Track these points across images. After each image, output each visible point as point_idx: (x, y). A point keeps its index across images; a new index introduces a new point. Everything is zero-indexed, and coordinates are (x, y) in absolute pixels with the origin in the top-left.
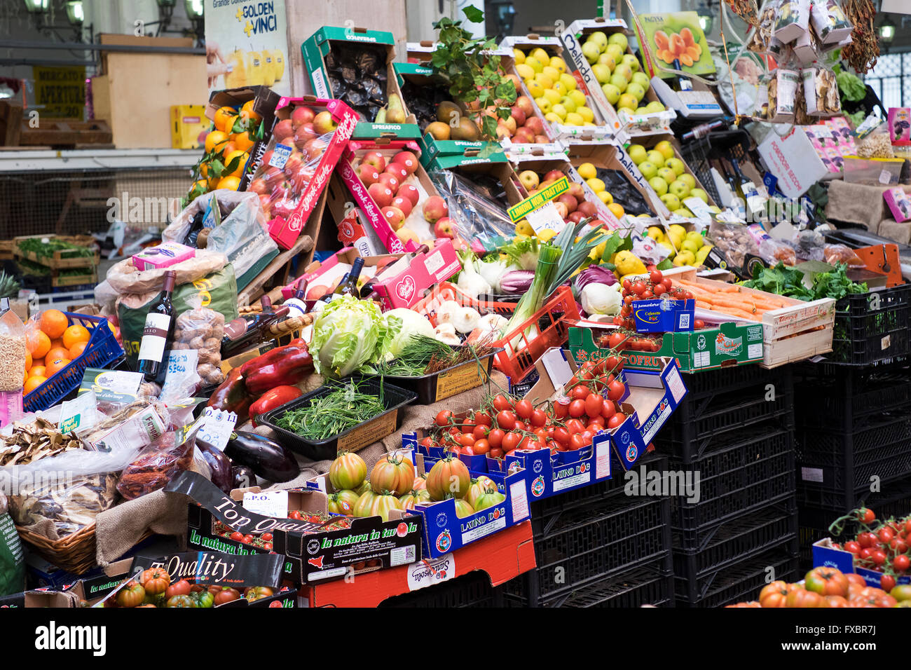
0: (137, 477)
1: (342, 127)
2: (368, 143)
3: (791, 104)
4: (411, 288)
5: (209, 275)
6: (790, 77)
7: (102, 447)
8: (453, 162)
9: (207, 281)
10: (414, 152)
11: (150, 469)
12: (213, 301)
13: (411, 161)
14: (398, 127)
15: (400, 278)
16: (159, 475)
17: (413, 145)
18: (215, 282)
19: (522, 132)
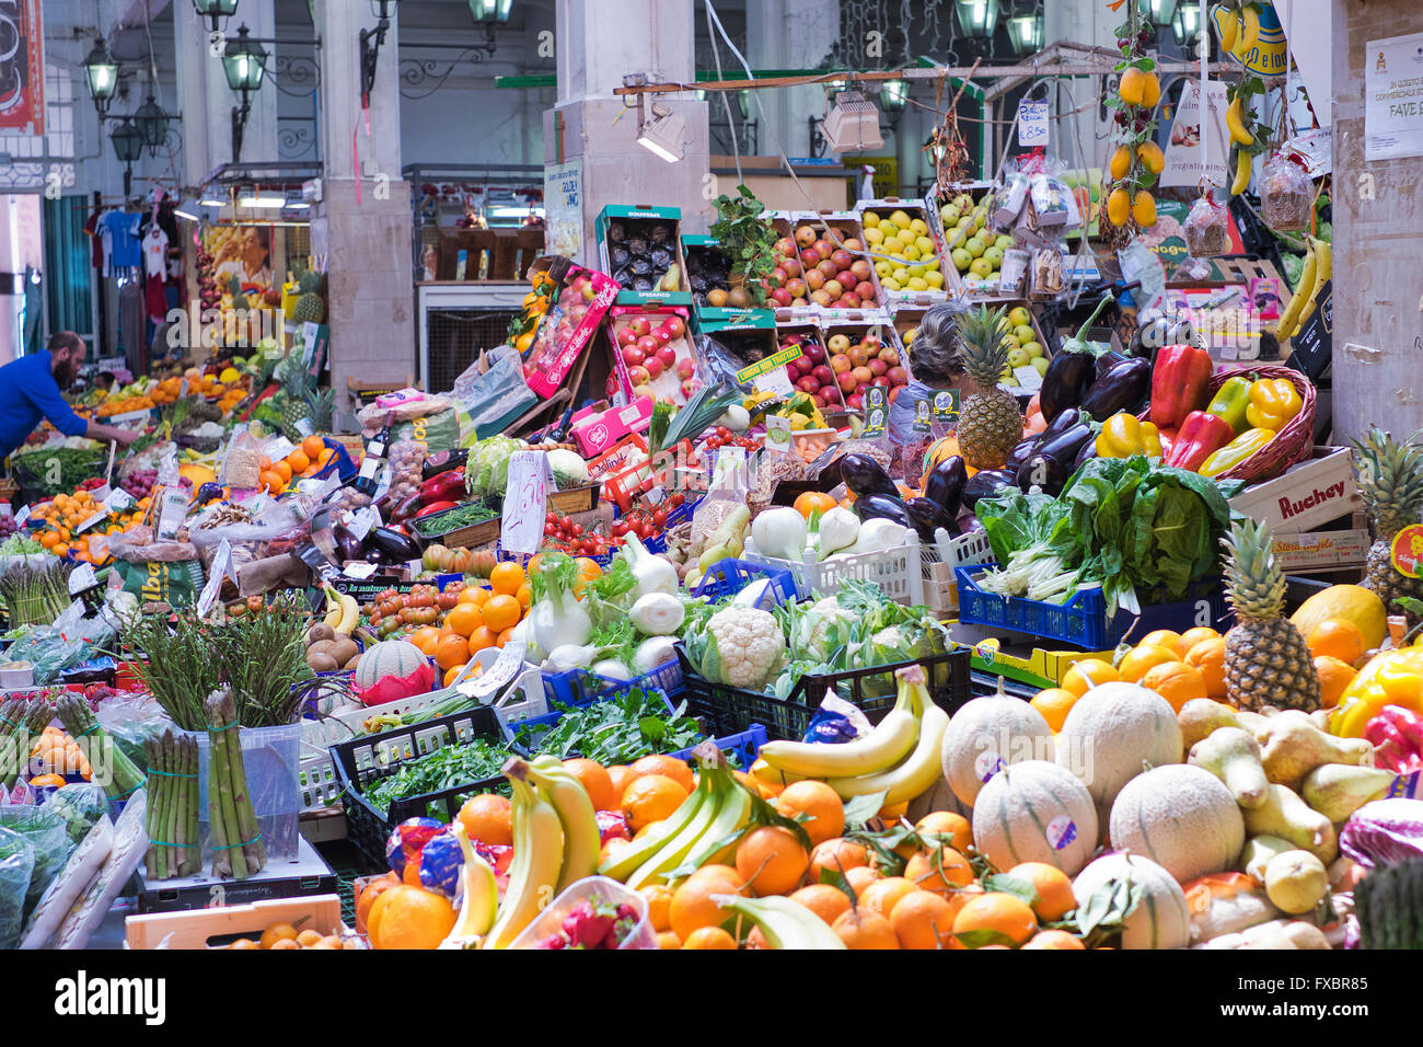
0: (277, 545)
1: (602, 295)
2: (634, 309)
3: (1015, 282)
4: (603, 435)
5: (427, 415)
6: (1017, 257)
7: (260, 523)
8: (712, 328)
9: (425, 420)
10: (683, 318)
11: (286, 540)
12: (427, 436)
13: (677, 325)
14: (667, 295)
15: (593, 427)
16: (290, 544)
17: (683, 311)
18: (434, 421)
19: (847, 297)
